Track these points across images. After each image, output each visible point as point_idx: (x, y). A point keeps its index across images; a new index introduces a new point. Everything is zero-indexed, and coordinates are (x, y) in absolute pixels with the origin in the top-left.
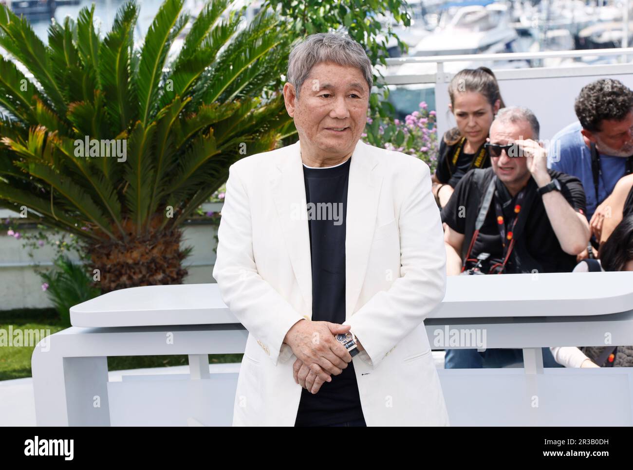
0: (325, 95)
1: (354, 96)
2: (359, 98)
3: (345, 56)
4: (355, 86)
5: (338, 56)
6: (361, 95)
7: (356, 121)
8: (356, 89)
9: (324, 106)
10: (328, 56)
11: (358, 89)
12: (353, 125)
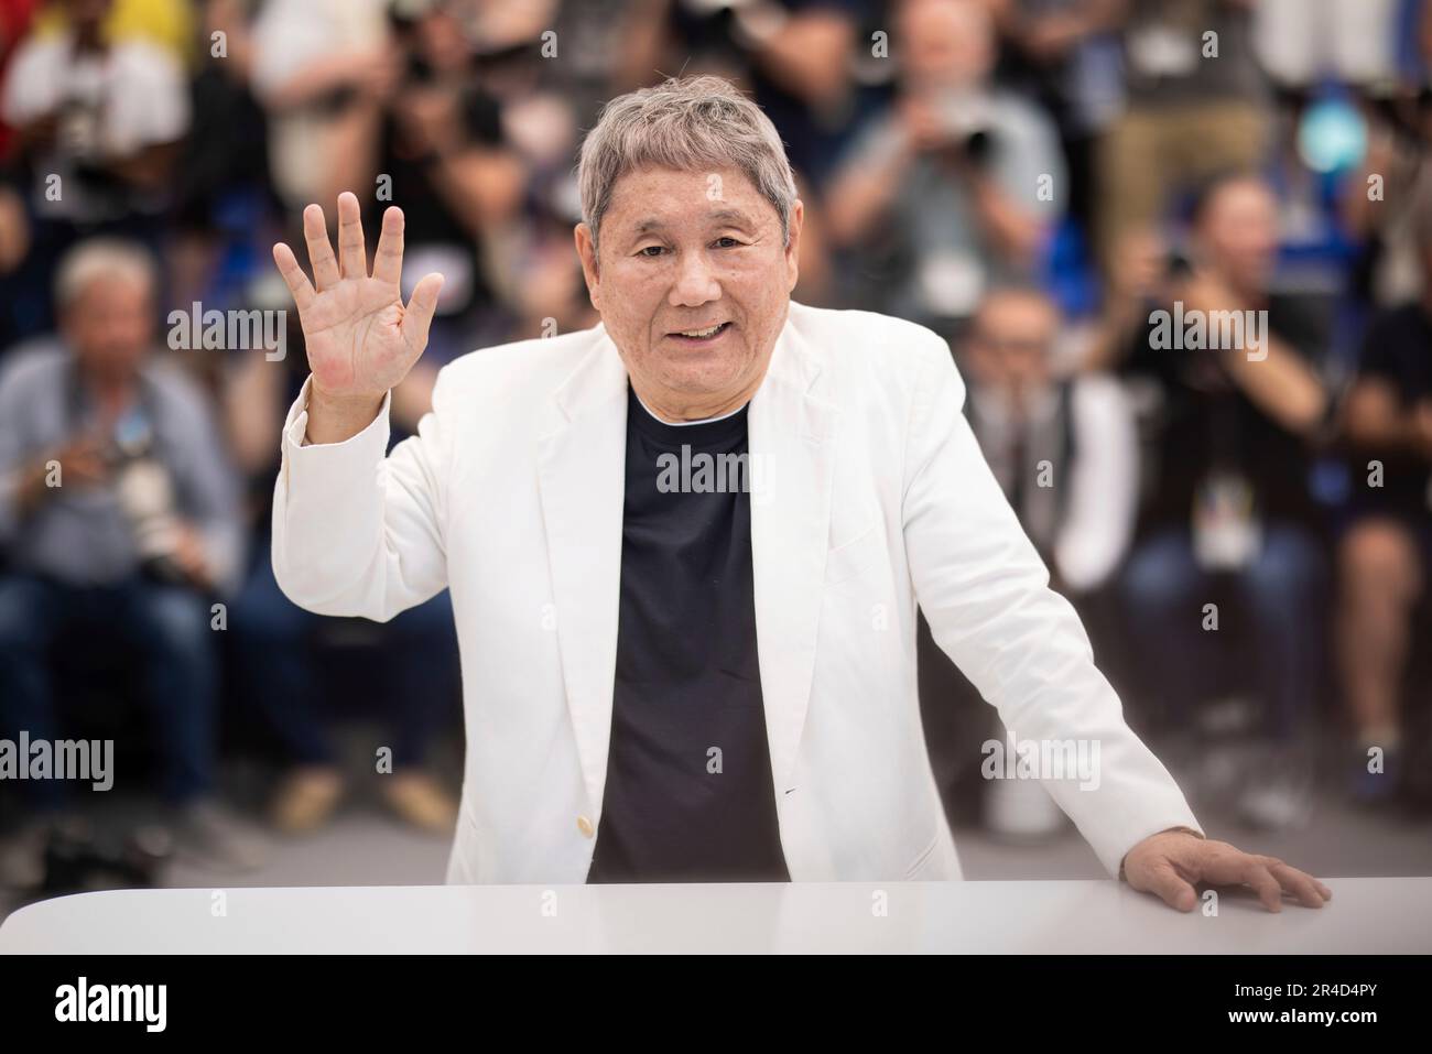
0: (648, 249)
1: (728, 243)
2: (743, 244)
3: (689, 144)
4: (727, 219)
5: (669, 145)
6: (751, 236)
7: (746, 305)
8: (730, 223)
9: (651, 277)
10: (643, 151)
11: (735, 224)
12: (741, 314)
